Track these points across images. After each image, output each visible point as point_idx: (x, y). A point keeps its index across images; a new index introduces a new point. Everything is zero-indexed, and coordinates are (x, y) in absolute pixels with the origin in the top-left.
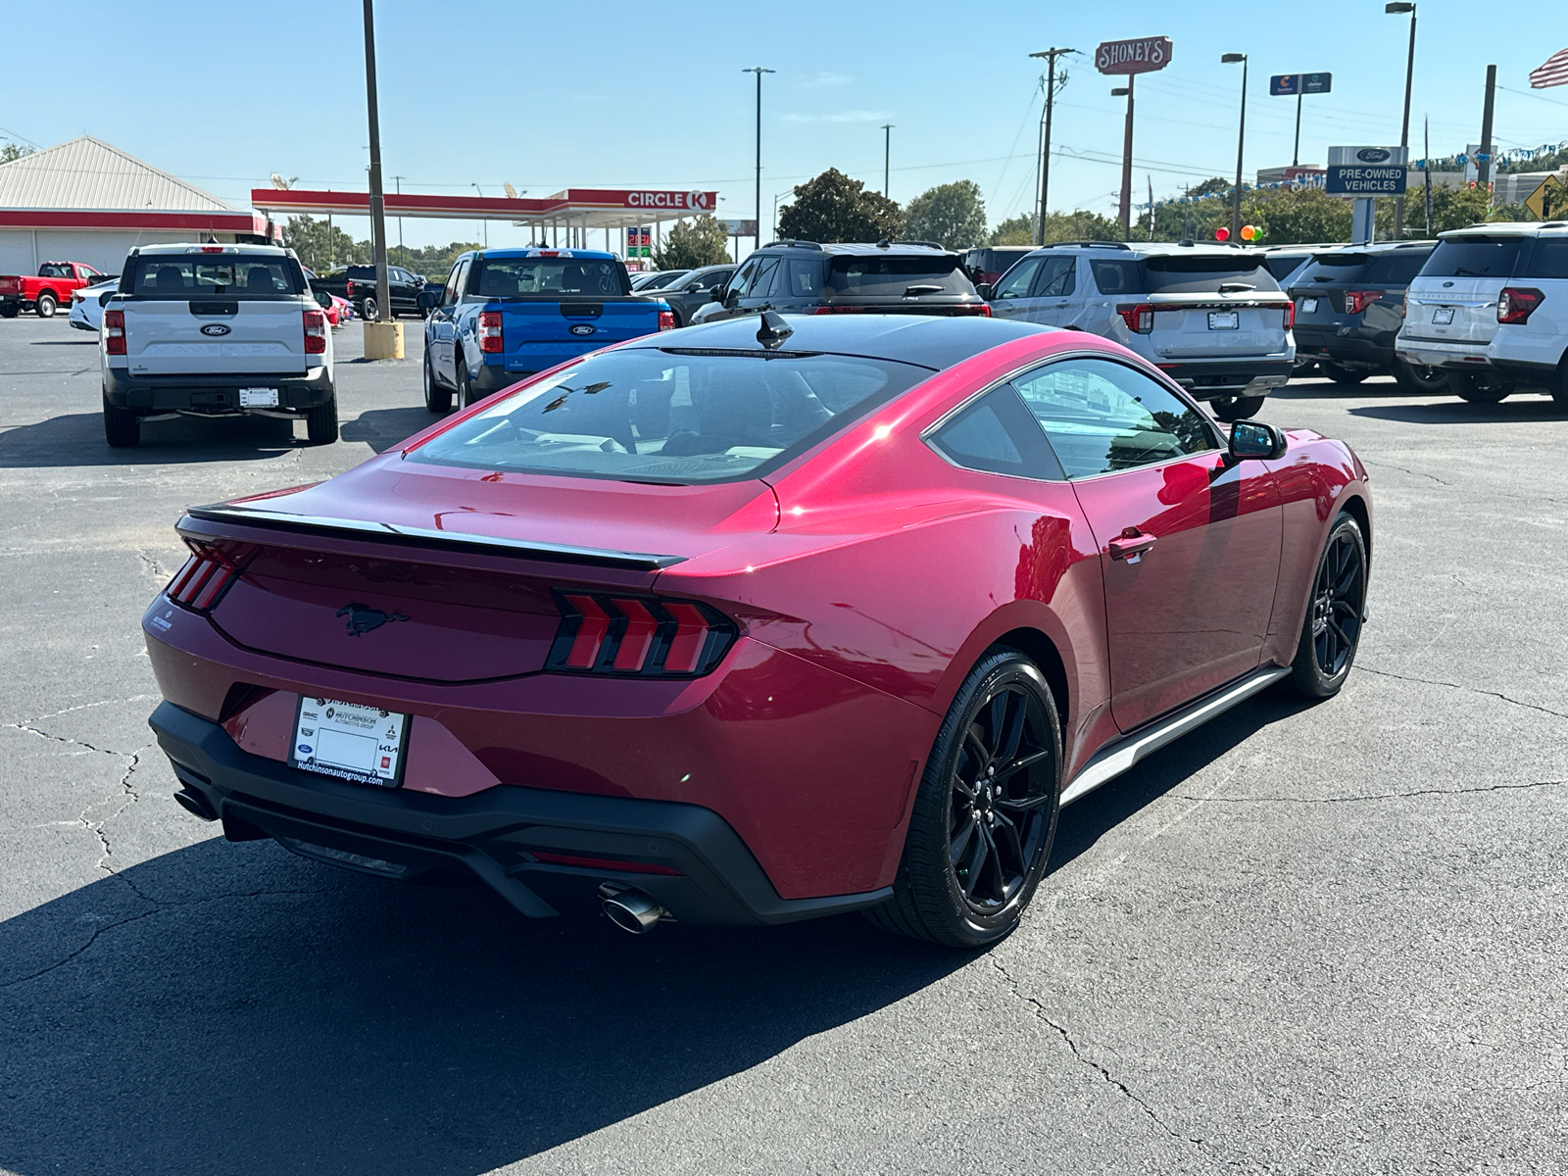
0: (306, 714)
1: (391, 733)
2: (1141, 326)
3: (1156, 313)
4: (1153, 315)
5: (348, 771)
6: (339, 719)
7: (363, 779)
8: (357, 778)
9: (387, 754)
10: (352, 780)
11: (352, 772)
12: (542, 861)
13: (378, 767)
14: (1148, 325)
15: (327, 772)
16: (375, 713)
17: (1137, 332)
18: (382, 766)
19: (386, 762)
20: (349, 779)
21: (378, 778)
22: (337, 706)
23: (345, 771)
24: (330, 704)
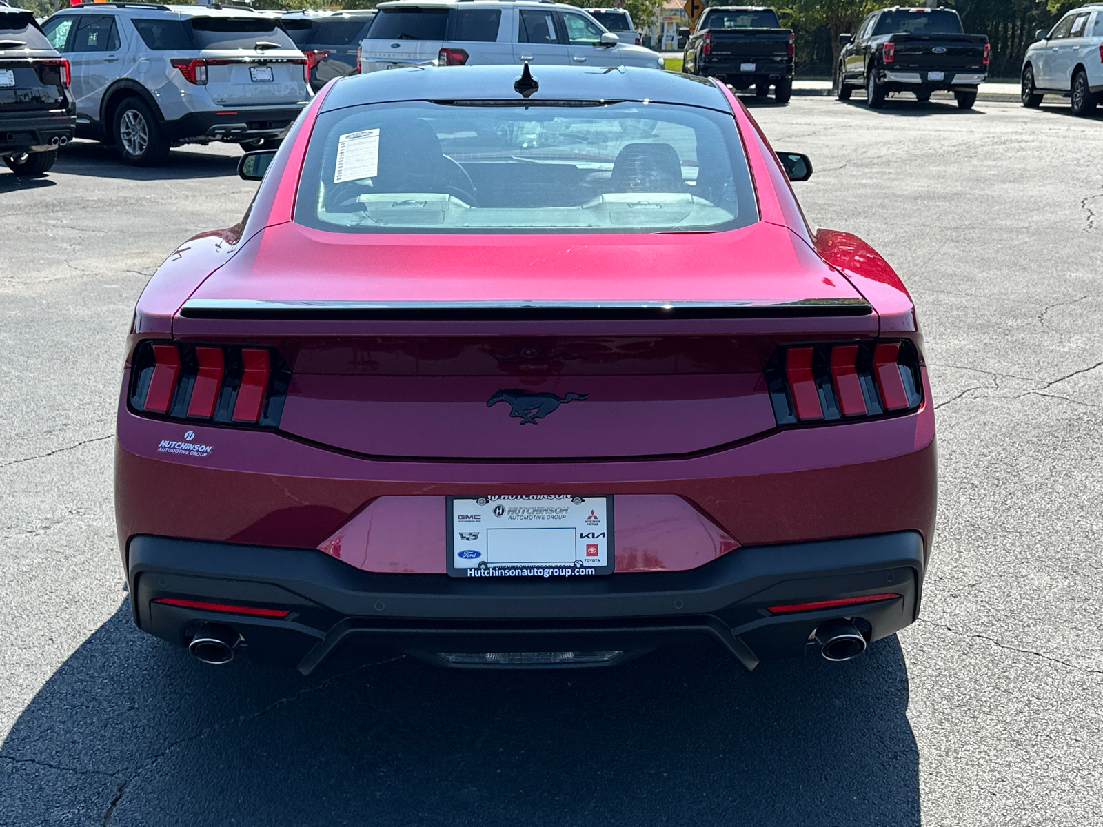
1: (593, 519)
2: (198, 78)
3: (209, 67)
4: (206, 69)
5: (544, 568)
6: (514, 515)
7: (568, 573)
8: (557, 573)
9: (592, 541)
10: (552, 576)
11: (550, 568)
12: (774, 614)
13: (582, 556)
14: (204, 77)
15: (513, 573)
16: (565, 501)
17: (195, 84)
18: (588, 554)
19: (592, 550)
20: (546, 576)
21: (586, 568)
22: (507, 502)
23: (538, 568)
24: (495, 502)
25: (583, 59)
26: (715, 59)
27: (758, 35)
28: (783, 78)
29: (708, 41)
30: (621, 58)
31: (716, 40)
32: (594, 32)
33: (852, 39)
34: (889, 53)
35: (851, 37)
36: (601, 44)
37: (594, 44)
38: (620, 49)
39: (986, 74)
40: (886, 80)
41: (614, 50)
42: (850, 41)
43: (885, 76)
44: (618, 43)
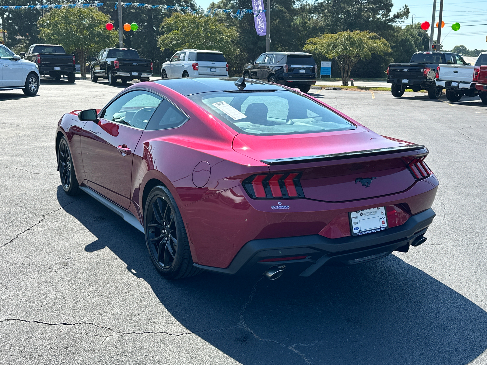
0: (353, 218)
1: (382, 213)
5: (374, 229)
6: (365, 215)
7: (379, 230)
8: (377, 230)
9: (383, 220)
10: (377, 232)
13: (382, 225)
15: (371, 232)
16: (375, 209)
18: (383, 224)
19: (384, 222)
20: (375, 232)
21: (383, 228)
22: (363, 212)
23: (373, 230)
24: (361, 212)
25: (7, 65)
26: (43, 65)
27: (60, 56)
28: (72, 73)
29: (39, 58)
30: (22, 65)
31: (42, 58)
32: (9, 54)
33: (96, 59)
34: (117, 65)
35: (95, 58)
36: (13, 59)
37: (10, 59)
38: (21, 61)
39: (153, 74)
40: (117, 75)
41: (19, 62)
42: (95, 60)
43: (116, 73)
44: (21, 59)
